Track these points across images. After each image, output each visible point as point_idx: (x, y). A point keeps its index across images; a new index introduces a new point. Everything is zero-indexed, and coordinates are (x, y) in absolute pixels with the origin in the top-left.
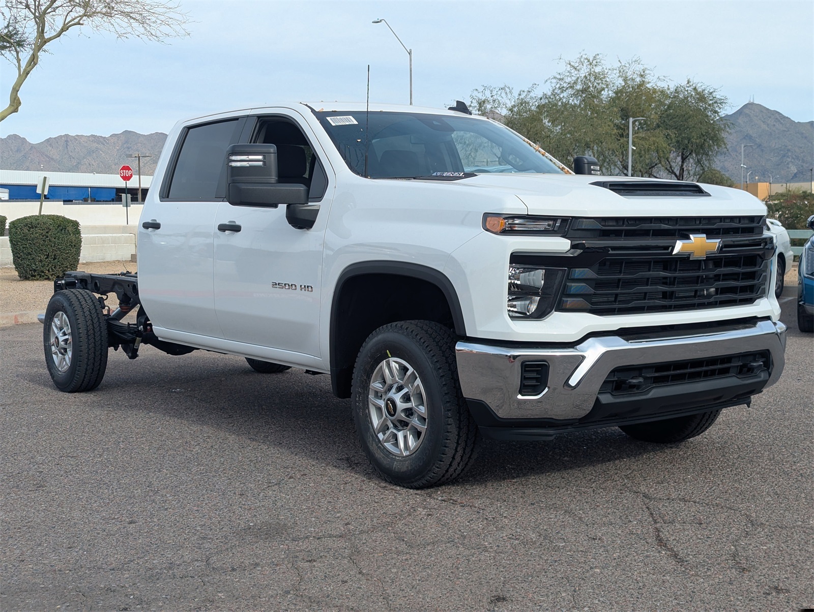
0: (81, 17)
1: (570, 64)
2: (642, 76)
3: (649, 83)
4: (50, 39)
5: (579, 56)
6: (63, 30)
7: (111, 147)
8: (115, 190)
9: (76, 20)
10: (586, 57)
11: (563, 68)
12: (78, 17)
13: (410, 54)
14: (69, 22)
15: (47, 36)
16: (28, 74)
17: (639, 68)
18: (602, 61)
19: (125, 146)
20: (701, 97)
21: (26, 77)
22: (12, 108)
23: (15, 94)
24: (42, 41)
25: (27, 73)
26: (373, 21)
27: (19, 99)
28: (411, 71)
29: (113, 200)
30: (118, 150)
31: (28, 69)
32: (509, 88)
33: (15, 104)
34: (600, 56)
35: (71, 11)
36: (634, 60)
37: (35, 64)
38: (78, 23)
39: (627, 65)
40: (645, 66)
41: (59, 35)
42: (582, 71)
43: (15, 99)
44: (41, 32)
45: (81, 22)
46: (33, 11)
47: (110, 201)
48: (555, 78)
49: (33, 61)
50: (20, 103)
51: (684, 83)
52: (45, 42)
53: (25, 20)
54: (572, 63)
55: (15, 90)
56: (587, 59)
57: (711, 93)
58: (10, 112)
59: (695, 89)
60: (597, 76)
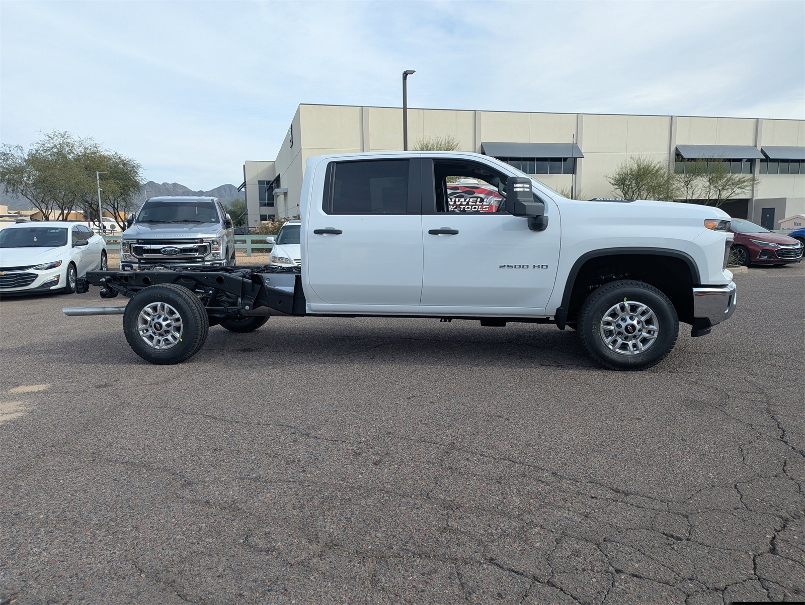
1: (48, 135)
3: (100, 152)
11: (43, 138)
60: (68, 144)
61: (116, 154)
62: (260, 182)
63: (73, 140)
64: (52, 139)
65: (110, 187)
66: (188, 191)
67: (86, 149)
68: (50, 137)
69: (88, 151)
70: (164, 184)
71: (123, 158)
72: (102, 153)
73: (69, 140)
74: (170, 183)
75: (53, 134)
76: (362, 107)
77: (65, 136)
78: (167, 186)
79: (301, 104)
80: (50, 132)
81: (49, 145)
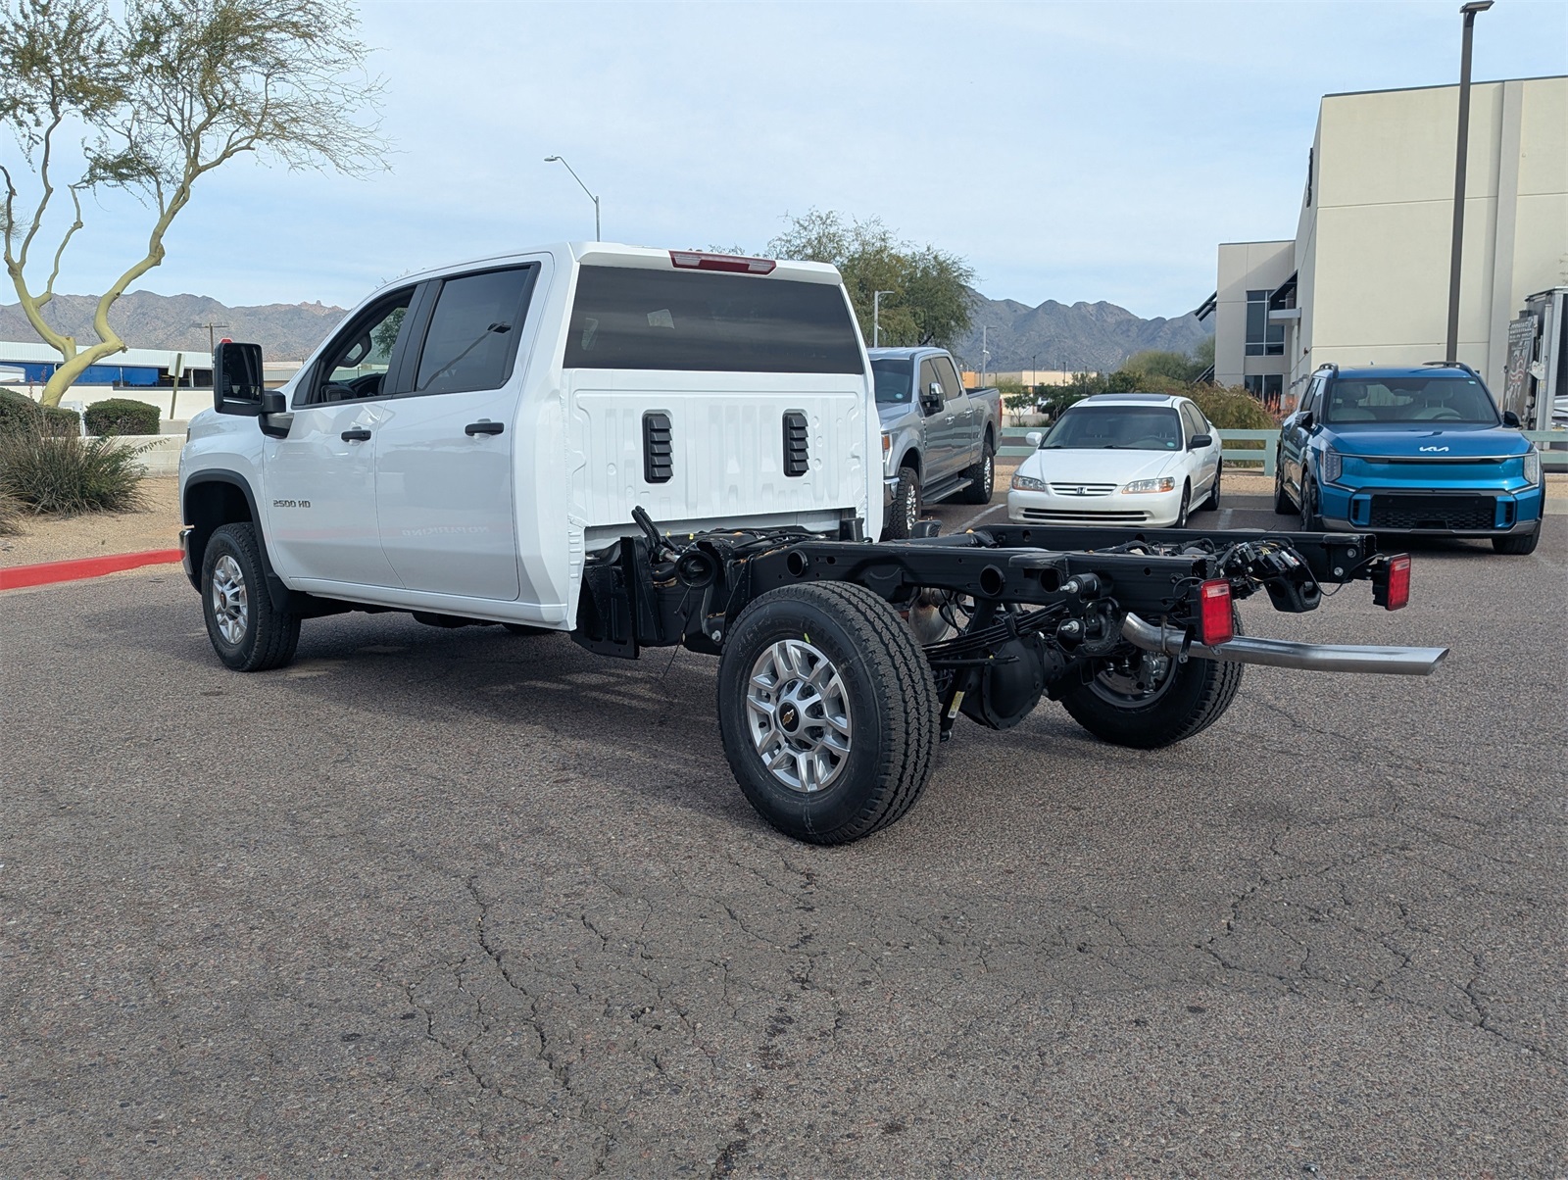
0: (252, 138)
1: (798, 223)
2: (883, 240)
3: (892, 248)
4: (206, 167)
5: (809, 213)
6: (225, 155)
7: (118, 313)
8: (157, 371)
9: (244, 143)
10: (817, 214)
11: (790, 228)
12: (248, 138)
13: (596, 202)
14: (236, 143)
15: (201, 163)
16: (175, 213)
17: (877, 230)
18: (838, 220)
19: (139, 311)
20: (943, 268)
21: (172, 217)
22: (153, 260)
23: (157, 240)
24: (195, 169)
25: (173, 212)
26: (546, 157)
27: (162, 247)
28: (598, 224)
29: (154, 385)
30: (129, 316)
31: (176, 207)
32: (740, 250)
33: (157, 254)
34: (834, 214)
35: (237, 131)
36: (872, 219)
37: (185, 200)
38: (248, 147)
39: (865, 226)
40: (886, 228)
41: (218, 162)
42: (814, 232)
43: (157, 247)
44: (193, 159)
45: (251, 146)
46: (180, 129)
47: (151, 386)
48: (780, 239)
49: (183, 195)
50: (164, 253)
51: (924, 250)
52: (200, 171)
53: (163, 139)
54: (801, 222)
55: (157, 235)
56: (819, 217)
57: (954, 263)
58: (150, 264)
59: (935, 258)
60: (831, 238)
61: (929, 249)
62: (1251, 295)
63: (841, 228)
64: (805, 229)
65: (901, 322)
66: (1130, 320)
67: (864, 244)
68: (801, 225)
69: (869, 249)
70: (1078, 305)
71: (941, 258)
72: (893, 251)
73: (832, 230)
74: (1092, 302)
75: (808, 218)
76: (1503, 81)
77: (828, 221)
78: (1083, 309)
79: (1326, 96)
80: (802, 216)
81: (798, 242)
